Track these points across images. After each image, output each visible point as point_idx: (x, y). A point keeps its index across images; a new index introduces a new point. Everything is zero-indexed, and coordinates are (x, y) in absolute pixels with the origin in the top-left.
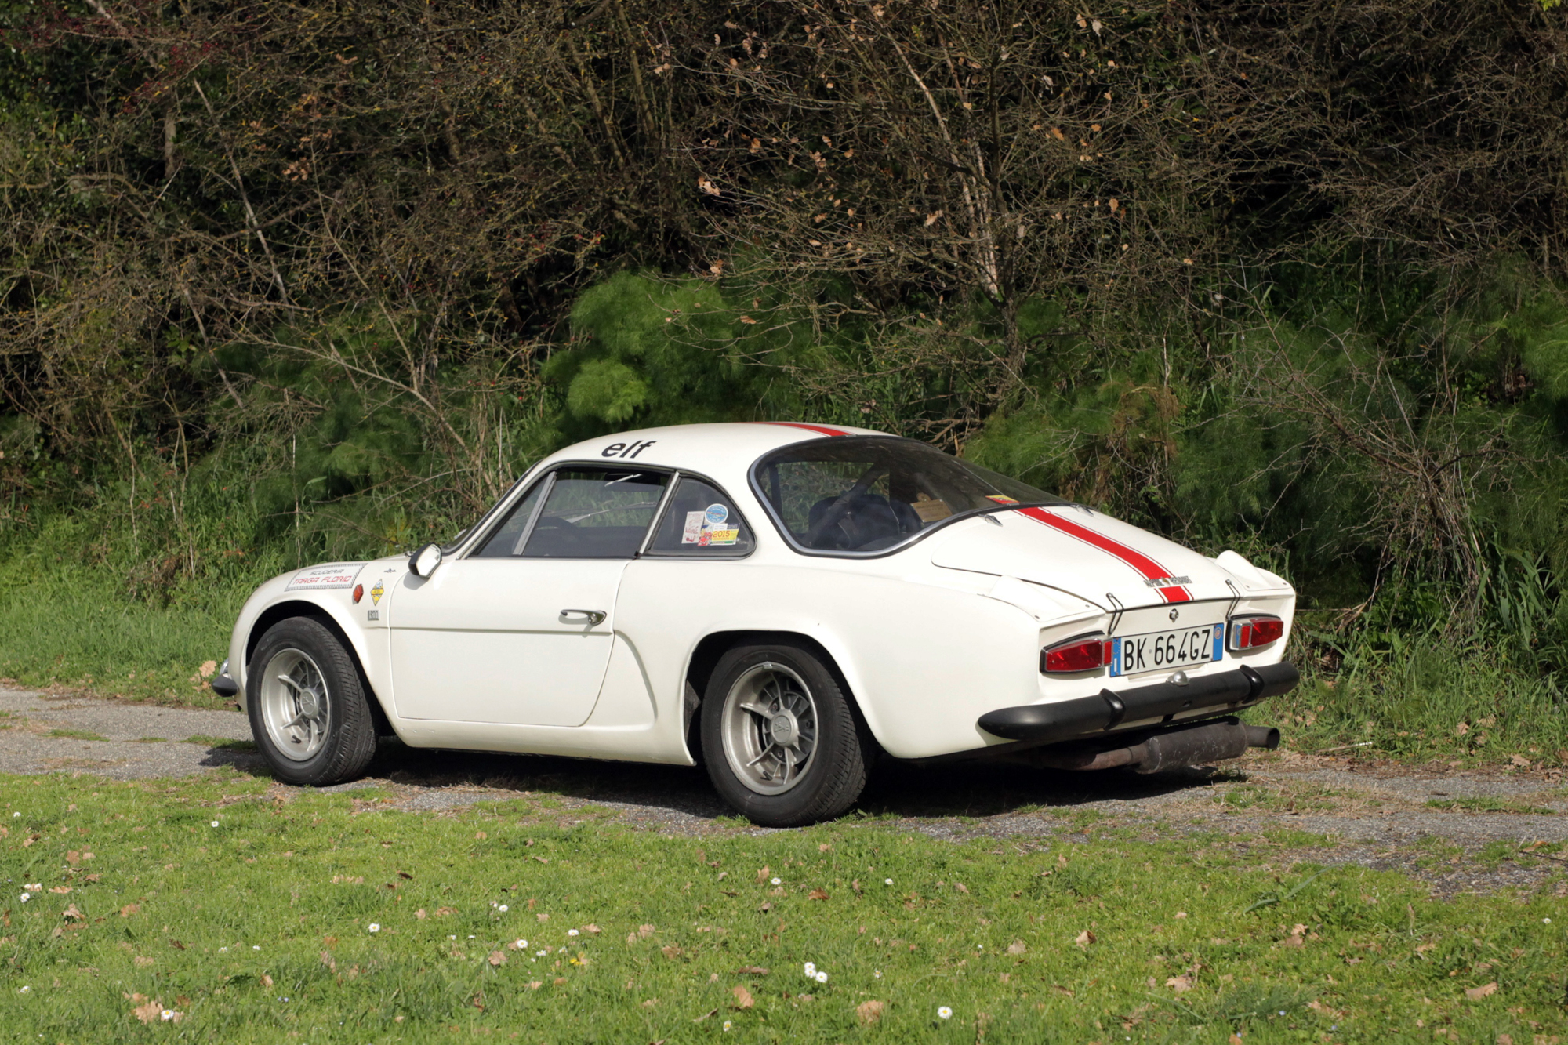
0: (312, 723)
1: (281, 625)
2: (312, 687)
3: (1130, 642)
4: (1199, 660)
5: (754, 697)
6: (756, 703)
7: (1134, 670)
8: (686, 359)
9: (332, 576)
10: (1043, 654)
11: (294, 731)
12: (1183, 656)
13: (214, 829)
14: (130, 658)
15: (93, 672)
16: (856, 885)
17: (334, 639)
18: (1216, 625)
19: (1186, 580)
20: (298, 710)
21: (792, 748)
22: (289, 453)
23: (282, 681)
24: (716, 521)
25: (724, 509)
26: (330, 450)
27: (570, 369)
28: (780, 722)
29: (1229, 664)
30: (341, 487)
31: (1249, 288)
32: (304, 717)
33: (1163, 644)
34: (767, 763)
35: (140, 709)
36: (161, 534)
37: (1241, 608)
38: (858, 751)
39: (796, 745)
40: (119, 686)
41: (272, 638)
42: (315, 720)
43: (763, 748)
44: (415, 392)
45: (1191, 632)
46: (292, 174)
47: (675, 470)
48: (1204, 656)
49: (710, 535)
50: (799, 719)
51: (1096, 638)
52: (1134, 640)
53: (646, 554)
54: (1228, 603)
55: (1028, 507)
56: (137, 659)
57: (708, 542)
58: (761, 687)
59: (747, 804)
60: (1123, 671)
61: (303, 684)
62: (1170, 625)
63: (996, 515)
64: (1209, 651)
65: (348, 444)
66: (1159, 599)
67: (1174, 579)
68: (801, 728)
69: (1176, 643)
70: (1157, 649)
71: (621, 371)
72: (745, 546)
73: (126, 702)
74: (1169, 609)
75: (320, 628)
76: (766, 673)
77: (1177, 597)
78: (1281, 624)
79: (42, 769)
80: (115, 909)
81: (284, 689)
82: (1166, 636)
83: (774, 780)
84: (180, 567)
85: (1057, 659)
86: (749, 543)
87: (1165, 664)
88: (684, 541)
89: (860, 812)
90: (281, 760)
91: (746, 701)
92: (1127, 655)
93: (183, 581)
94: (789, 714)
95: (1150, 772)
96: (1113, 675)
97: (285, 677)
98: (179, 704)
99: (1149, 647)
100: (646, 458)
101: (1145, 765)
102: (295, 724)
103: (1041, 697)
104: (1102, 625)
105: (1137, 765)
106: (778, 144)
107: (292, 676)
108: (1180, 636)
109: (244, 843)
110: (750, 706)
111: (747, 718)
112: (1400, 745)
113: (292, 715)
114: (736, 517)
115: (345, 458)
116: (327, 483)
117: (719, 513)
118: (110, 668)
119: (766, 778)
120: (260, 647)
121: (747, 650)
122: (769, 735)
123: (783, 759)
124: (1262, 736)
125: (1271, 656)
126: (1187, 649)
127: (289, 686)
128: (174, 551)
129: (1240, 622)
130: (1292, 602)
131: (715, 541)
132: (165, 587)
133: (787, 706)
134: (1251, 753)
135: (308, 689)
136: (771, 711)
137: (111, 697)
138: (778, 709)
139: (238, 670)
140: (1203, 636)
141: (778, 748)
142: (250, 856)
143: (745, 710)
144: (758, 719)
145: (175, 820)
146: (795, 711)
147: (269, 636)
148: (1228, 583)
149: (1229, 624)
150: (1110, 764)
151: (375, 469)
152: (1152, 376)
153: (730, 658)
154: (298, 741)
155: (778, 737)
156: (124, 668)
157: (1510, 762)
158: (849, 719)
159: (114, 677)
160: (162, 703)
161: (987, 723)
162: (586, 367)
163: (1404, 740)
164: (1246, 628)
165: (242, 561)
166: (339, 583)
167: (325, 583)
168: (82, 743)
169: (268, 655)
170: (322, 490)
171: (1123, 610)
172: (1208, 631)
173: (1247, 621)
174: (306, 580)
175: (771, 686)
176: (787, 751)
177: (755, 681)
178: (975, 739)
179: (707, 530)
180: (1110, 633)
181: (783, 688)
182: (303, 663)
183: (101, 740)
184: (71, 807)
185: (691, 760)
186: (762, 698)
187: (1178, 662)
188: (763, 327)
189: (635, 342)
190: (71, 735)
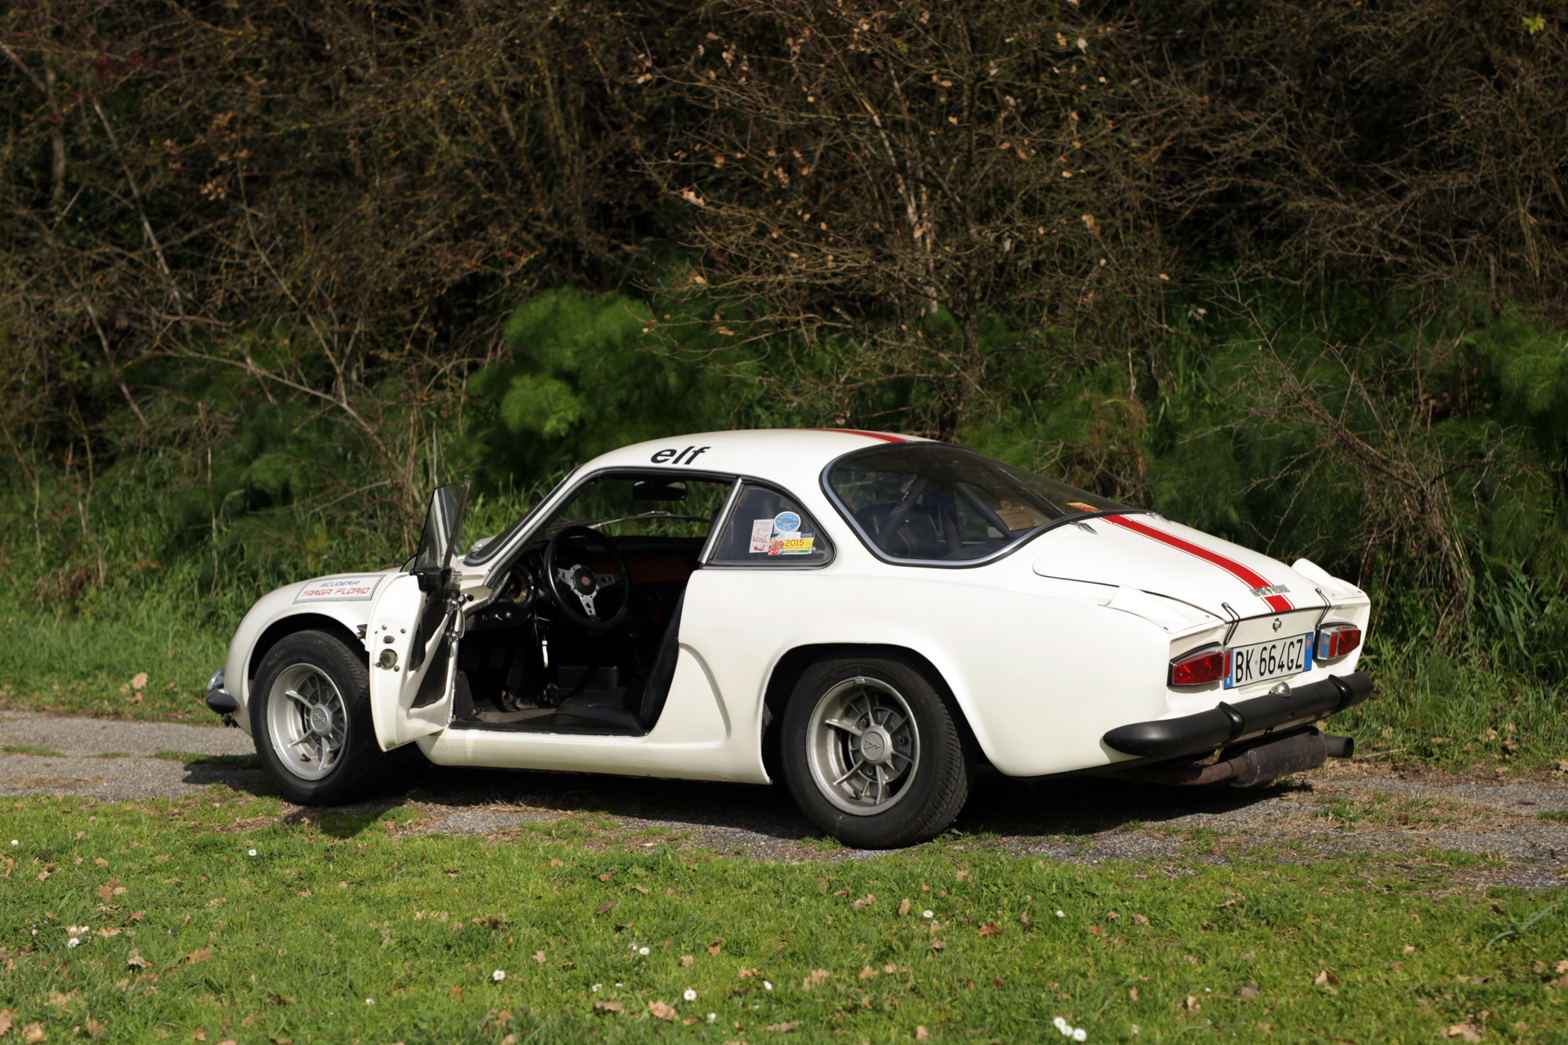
0: (324, 740)
1: (291, 638)
2: (324, 703)
3: (1239, 654)
4: (1294, 670)
5: (840, 712)
6: (841, 719)
7: (1243, 682)
8: (621, 374)
9: (347, 587)
10: (1171, 667)
11: (302, 749)
12: (1281, 666)
13: (250, 858)
14: (51, 669)
15: (14, 682)
16: (1025, 918)
17: (351, 653)
18: (1307, 635)
19: (1283, 589)
20: (306, 727)
21: (885, 766)
22: (205, 466)
23: (289, 697)
24: (788, 530)
25: (797, 517)
26: (249, 462)
27: (499, 385)
28: (872, 739)
29: (1317, 674)
30: (259, 500)
31: (1243, 301)
32: (313, 734)
33: (1266, 655)
34: (853, 782)
35: (78, 722)
36: (66, 544)
37: (1330, 617)
38: (963, 769)
39: (889, 762)
40: (47, 698)
41: (281, 653)
42: (328, 738)
43: (849, 766)
44: (344, 405)
45: (1288, 642)
46: (210, 194)
47: (738, 476)
48: (1298, 667)
49: (782, 544)
50: (893, 737)
51: (1216, 650)
52: (1244, 651)
53: (709, 564)
54: (1318, 613)
55: (1112, 515)
56: (59, 670)
57: (779, 552)
58: (848, 702)
59: (838, 825)
60: (1235, 684)
61: (314, 699)
62: (1273, 635)
63: (1090, 522)
64: (1301, 662)
65: (266, 457)
66: (1267, 608)
67: (1274, 588)
68: (895, 744)
69: (1276, 653)
70: (1263, 660)
71: (554, 386)
72: (820, 556)
73: (58, 714)
74: (1272, 619)
75: (335, 642)
76: (857, 688)
77: (1281, 606)
78: (1359, 632)
79: (14, 789)
80: (180, 954)
81: (291, 705)
82: (1269, 645)
83: (864, 799)
84: (89, 578)
85: (1185, 673)
86: (826, 552)
87: (1267, 675)
88: (752, 550)
89: (955, 831)
90: (291, 779)
91: (831, 718)
92: (1239, 667)
93: (92, 592)
94: (881, 730)
95: (1247, 785)
96: (1227, 687)
97: (293, 693)
98: (117, 715)
99: (1256, 658)
100: (700, 464)
101: (1242, 778)
102: (303, 742)
103: (1167, 711)
104: (1219, 636)
105: (1234, 779)
106: (741, 160)
107: (300, 692)
108: (1279, 645)
109: (290, 873)
110: (835, 722)
111: (831, 735)
112: (1436, 750)
113: (299, 732)
114: (810, 524)
115: (264, 471)
116: (245, 496)
117: (790, 521)
118: (33, 679)
119: (855, 799)
120: (267, 661)
121: (836, 663)
122: (857, 752)
123: (874, 776)
124: (1338, 746)
125: (1347, 666)
126: (1285, 660)
127: (296, 702)
128: (82, 562)
129: (1328, 632)
130: (1367, 610)
131: (787, 550)
132: (73, 597)
133: (878, 723)
134: (1331, 764)
135: (320, 706)
136: (858, 726)
137: (39, 709)
138: (868, 725)
139: (239, 685)
140: (1297, 646)
141: (868, 767)
142: (302, 889)
143: (830, 726)
144: (843, 736)
145: (201, 848)
146: (888, 728)
147: (276, 650)
148: (1318, 592)
149: (1318, 633)
150: (1215, 778)
151: (295, 482)
152: (1118, 389)
153: (817, 671)
154: (307, 760)
155: (868, 754)
156: (47, 678)
157: (1558, 768)
158: (955, 736)
159: (40, 689)
160: (97, 715)
161: (1112, 740)
162: (516, 381)
163: (1439, 746)
164: (1334, 637)
165: (154, 571)
166: (355, 595)
167: (339, 595)
168: (41, 760)
169: (275, 671)
170: (241, 502)
171: (1240, 620)
172: (1300, 641)
173: (1334, 629)
174: (317, 593)
175: (858, 701)
176: (878, 769)
177: (842, 697)
178: (1097, 756)
179: (778, 539)
180: (1225, 643)
181: (873, 704)
182: (315, 678)
183: (59, 756)
184: (79, 835)
185: (767, 779)
186: (848, 713)
187: (1277, 672)
188: (741, 338)
189: (568, 358)
190: (23, 751)
